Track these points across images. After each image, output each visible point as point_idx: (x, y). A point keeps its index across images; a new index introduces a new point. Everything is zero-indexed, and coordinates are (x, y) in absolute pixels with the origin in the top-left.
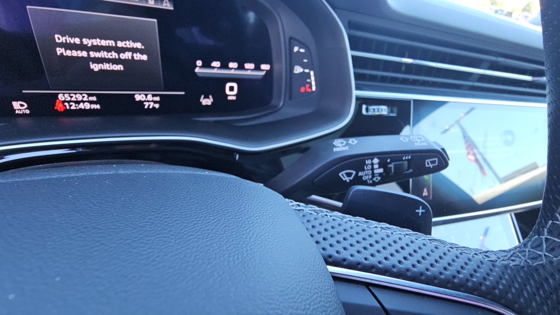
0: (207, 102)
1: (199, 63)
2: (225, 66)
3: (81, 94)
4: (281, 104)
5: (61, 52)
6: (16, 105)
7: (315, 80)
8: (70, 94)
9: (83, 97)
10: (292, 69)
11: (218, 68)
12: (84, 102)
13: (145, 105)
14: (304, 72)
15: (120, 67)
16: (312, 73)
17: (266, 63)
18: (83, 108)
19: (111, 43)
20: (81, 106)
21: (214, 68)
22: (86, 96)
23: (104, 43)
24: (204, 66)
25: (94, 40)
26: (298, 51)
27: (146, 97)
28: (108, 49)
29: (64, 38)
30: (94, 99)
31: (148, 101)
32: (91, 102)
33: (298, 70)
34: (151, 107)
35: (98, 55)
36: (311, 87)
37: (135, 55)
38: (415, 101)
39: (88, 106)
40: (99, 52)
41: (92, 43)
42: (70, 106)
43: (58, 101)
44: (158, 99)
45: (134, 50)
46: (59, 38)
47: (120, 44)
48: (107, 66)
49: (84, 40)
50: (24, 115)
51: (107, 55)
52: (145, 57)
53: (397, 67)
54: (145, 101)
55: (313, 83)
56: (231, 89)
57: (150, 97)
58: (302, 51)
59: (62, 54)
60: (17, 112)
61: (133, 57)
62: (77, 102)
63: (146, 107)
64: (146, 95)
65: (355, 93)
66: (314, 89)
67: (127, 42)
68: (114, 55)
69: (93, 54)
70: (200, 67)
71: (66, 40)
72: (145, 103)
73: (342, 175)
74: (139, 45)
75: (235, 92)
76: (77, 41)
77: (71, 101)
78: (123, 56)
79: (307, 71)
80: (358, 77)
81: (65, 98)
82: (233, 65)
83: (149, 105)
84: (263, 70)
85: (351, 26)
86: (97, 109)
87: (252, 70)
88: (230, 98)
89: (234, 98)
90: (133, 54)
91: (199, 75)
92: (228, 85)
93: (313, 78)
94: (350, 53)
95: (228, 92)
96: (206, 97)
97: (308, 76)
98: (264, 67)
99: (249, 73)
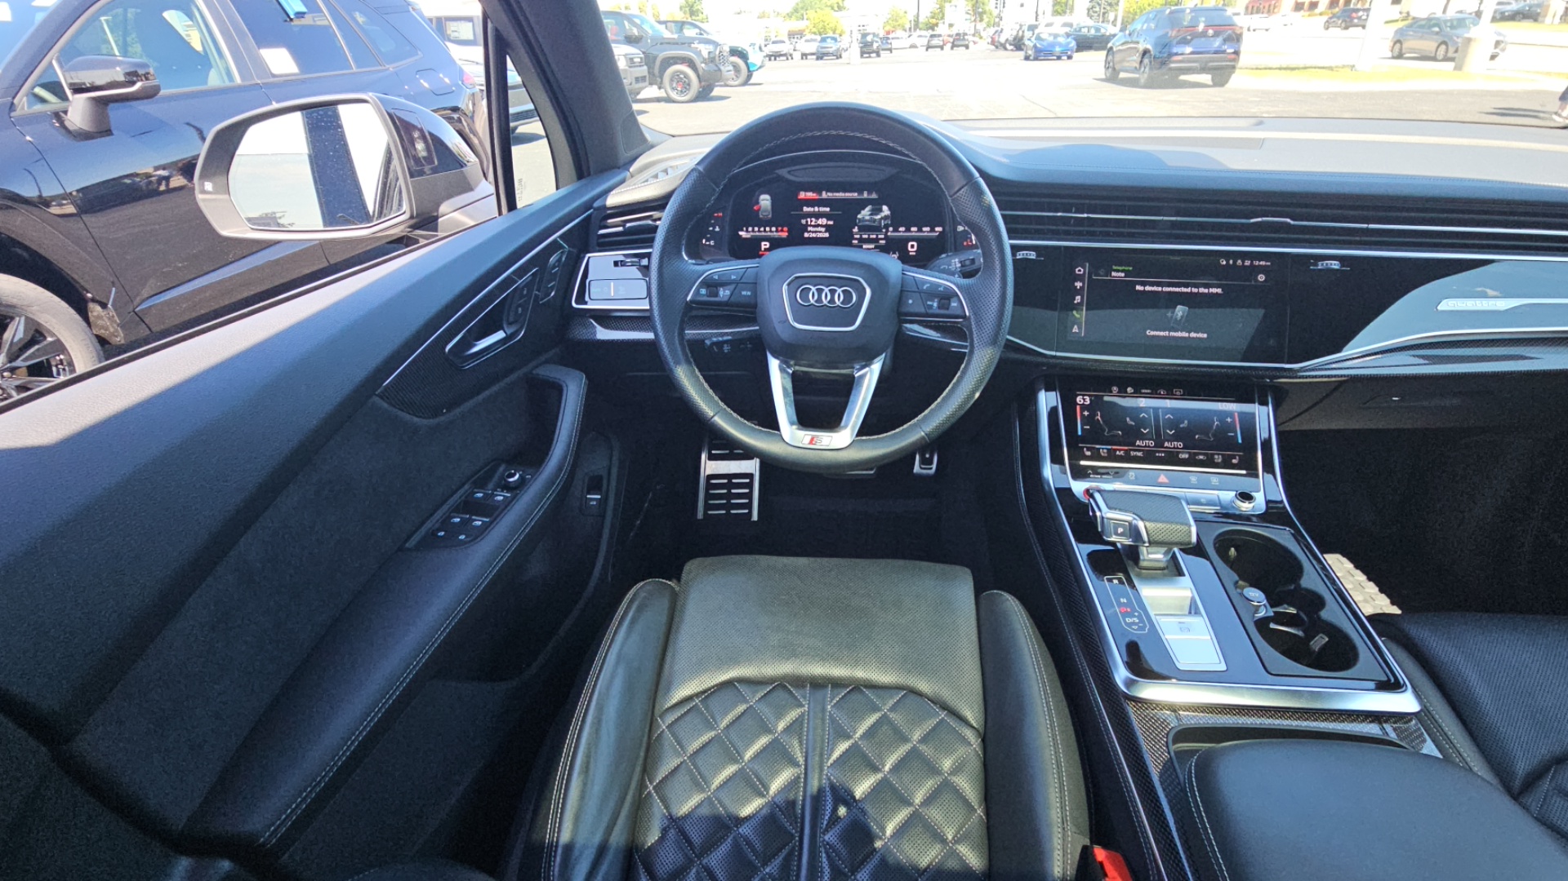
0: (894, 256)
2: (908, 230)
11: (903, 232)
14: (965, 230)
17: (939, 226)
21: (900, 232)
24: (893, 231)
33: (961, 228)
36: (971, 241)
55: (973, 238)
56: (912, 246)
66: (975, 243)
70: (892, 232)
75: (915, 249)
79: (967, 229)
80: (1009, 231)
82: (914, 229)
84: (937, 232)
87: (928, 232)
88: (911, 253)
89: (914, 253)
91: (890, 237)
92: (910, 244)
95: (909, 249)
96: (894, 253)
97: (969, 233)
98: (937, 229)
99: (926, 234)
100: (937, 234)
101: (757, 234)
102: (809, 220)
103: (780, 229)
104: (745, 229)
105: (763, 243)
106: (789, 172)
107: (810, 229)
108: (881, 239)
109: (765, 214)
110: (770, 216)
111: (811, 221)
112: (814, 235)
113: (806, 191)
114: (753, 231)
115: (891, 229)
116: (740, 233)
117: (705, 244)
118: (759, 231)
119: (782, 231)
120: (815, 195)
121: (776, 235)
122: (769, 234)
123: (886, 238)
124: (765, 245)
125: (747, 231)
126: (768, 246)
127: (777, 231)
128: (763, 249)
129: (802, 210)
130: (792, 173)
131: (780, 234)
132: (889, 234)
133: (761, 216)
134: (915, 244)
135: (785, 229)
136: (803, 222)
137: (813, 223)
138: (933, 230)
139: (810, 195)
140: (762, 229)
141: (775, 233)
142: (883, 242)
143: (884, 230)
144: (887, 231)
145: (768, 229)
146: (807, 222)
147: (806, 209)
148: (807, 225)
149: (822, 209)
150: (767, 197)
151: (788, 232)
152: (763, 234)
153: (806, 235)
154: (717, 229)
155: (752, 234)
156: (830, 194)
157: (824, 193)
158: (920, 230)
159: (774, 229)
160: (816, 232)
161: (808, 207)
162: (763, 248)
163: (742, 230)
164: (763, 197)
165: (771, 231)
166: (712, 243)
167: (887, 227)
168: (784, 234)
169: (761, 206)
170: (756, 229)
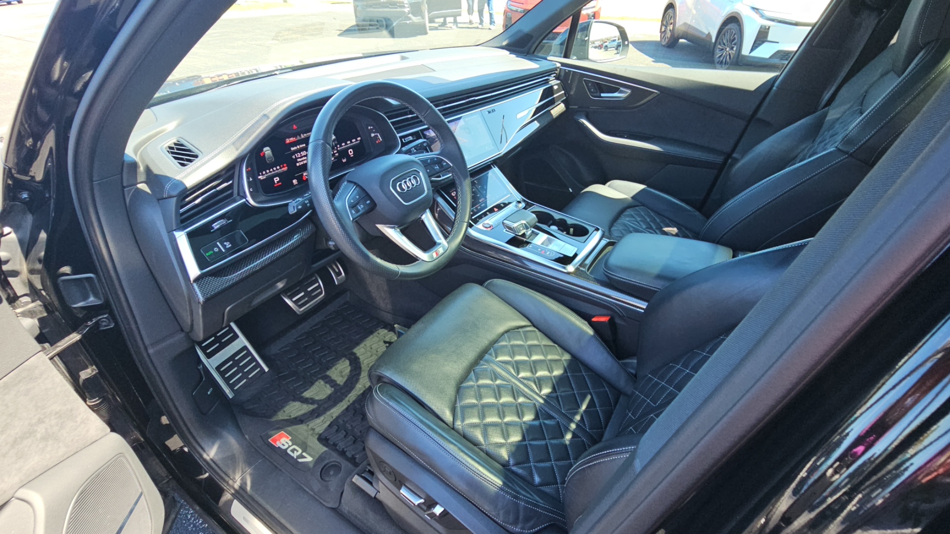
0: (344, 161)
2: (346, 144)
7: (381, 136)
10: (370, 136)
11: (344, 145)
16: (378, 134)
17: (359, 137)
33: (373, 135)
38: (420, 130)
43: (304, 176)
50: (296, 185)
53: (407, 119)
55: (380, 138)
56: (351, 152)
58: (372, 127)
65: (398, 135)
66: (381, 140)
75: (352, 153)
79: (376, 134)
80: (396, 129)
82: (349, 142)
85: (385, 113)
87: (355, 141)
88: (351, 156)
93: (379, 136)
94: (389, 121)
95: (350, 154)
96: (344, 159)
97: (377, 135)
98: (359, 139)
99: (354, 143)
100: (359, 141)
101: (269, 174)
102: (296, 155)
103: (282, 166)
104: (260, 174)
105: (275, 179)
107: (299, 160)
108: (336, 153)
109: (269, 160)
110: (273, 160)
111: (298, 155)
112: (302, 163)
113: (289, 138)
114: (266, 173)
115: (338, 146)
116: (259, 177)
118: (270, 172)
119: (284, 167)
120: (294, 139)
122: (276, 171)
123: (338, 152)
124: (277, 179)
125: (263, 175)
126: (278, 180)
127: (281, 168)
128: (276, 183)
129: (291, 150)
131: (283, 169)
132: (338, 149)
133: (268, 162)
134: (351, 150)
135: (285, 165)
136: (294, 157)
137: (299, 156)
138: (357, 140)
139: (292, 139)
140: (271, 170)
141: (280, 170)
142: (337, 154)
143: (336, 148)
144: (337, 148)
145: (275, 169)
146: (295, 156)
147: (292, 149)
148: (296, 158)
149: (301, 146)
150: (268, 148)
151: (287, 166)
152: (273, 173)
153: (298, 164)
154: (251, 179)
155: (266, 175)
156: (304, 135)
157: (301, 135)
158: (351, 142)
159: (278, 167)
160: (302, 161)
161: (293, 147)
162: (276, 181)
163: (260, 175)
164: (265, 149)
165: (277, 169)
166: (252, 190)
167: (336, 145)
168: (285, 169)
169: (266, 155)
170: (268, 171)
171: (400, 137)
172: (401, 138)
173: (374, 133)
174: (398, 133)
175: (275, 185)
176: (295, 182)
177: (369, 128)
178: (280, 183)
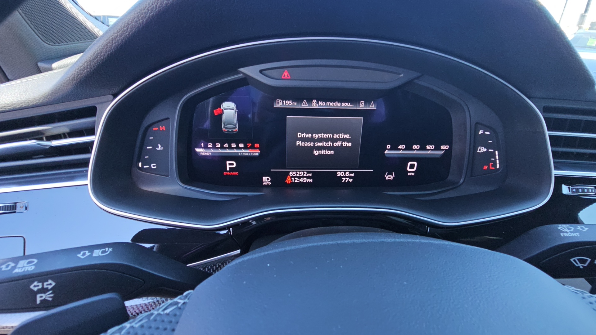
0: (389, 177)
1: (389, 147)
2: (409, 148)
3: (303, 171)
4: (462, 181)
5: (299, 144)
6: (265, 179)
8: (296, 171)
9: (304, 174)
10: (475, 149)
11: (403, 150)
12: (303, 177)
13: (343, 179)
14: (487, 151)
15: (332, 152)
16: (497, 152)
17: (446, 144)
18: (302, 181)
19: (330, 136)
20: (301, 180)
21: (400, 149)
22: (306, 173)
23: (326, 136)
24: (392, 149)
25: (320, 135)
26: (483, 134)
27: (345, 174)
28: (327, 140)
29: (303, 135)
30: (310, 175)
31: (346, 177)
32: (308, 177)
33: (482, 150)
34: (346, 181)
35: (320, 144)
36: (494, 165)
37: (343, 143)
39: (305, 180)
40: (321, 142)
41: (319, 136)
42: (295, 180)
43: (288, 176)
44: (352, 175)
45: (343, 140)
46: (300, 135)
47: (336, 136)
48: (323, 152)
49: (314, 135)
50: (268, 185)
51: (326, 144)
52: (350, 144)
54: (344, 177)
55: (498, 162)
56: (412, 166)
57: (347, 174)
58: (487, 133)
59: (299, 145)
60: (264, 183)
61: (342, 144)
62: (300, 177)
63: (343, 181)
64: (345, 172)
65: (555, 172)
66: (498, 167)
67: (340, 135)
68: (330, 144)
69: (317, 144)
70: (388, 149)
71: (303, 136)
72: (343, 178)
73: (574, 260)
74: (347, 136)
75: (415, 169)
76: (310, 136)
77: (296, 177)
78: (336, 144)
79: (491, 151)
81: (293, 174)
82: (416, 147)
83: (346, 180)
84: (443, 150)
86: (311, 182)
87: (432, 150)
88: (409, 174)
89: (413, 174)
90: (342, 143)
91: (386, 156)
92: (410, 163)
93: (498, 157)
95: (408, 169)
96: (390, 173)
97: (493, 154)
98: (443, 147)
99: (429, 152)
100: (442, 152)
101: (220, 151)
103: (250, 145)
104: (203, 145)
105: (228, 163)
106: (261, 71)
109: (229, 126)
110: (237, 129)
113: (284, 98)
114: (214, 147)
116: (198, 150)
117: (142, 169)
118: (222, 147)
119: (252, 147)
120: (296, 103)
121: (246, 152)
122: (236, 151)
123: (383, 157)
124: (230, 164)
125: (206, 147)
126: (235, 166)
127: (245, 148)
128: (228, 169)
130: (266, 72)
131: (248, 151)
132: (386, 152)
133: (224, 129)
135: (257, 145)
138: (438, 148)
139: (289, 104)
140: (226, 145)
141: (243, 151)
145: (234, 145)
150: (232, 105)
151: (259, 149)
152: (228, 151)
154: (160, 148)
155: (212, 150)
156: (322, 104)
157: (315, 101)
158: (423, 148)
159: (241, 145)
163: (201, 147)
164: (225, 105)
165: (238, 147)
166: (153, 166)
168: (256, 153)
169: (224, 116)
170: (218, 145)
171: (557, 178)
172: (560, 180)
173: (487, 146)
174: (556, 168)
175: (225, 173)
176: (266, 180)
177: (481, 132)
178: (237, 173)
